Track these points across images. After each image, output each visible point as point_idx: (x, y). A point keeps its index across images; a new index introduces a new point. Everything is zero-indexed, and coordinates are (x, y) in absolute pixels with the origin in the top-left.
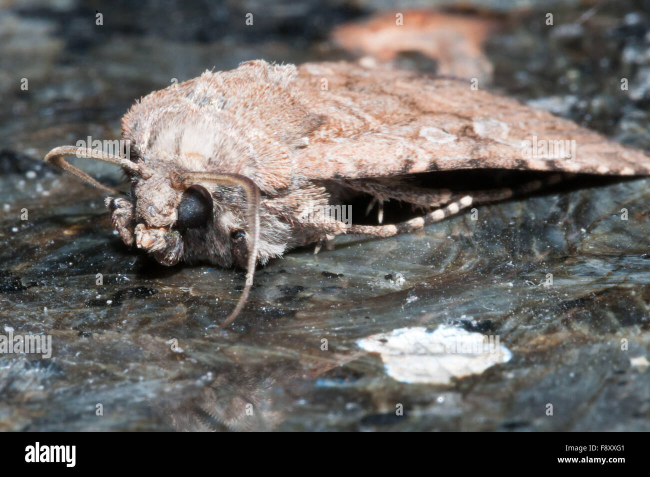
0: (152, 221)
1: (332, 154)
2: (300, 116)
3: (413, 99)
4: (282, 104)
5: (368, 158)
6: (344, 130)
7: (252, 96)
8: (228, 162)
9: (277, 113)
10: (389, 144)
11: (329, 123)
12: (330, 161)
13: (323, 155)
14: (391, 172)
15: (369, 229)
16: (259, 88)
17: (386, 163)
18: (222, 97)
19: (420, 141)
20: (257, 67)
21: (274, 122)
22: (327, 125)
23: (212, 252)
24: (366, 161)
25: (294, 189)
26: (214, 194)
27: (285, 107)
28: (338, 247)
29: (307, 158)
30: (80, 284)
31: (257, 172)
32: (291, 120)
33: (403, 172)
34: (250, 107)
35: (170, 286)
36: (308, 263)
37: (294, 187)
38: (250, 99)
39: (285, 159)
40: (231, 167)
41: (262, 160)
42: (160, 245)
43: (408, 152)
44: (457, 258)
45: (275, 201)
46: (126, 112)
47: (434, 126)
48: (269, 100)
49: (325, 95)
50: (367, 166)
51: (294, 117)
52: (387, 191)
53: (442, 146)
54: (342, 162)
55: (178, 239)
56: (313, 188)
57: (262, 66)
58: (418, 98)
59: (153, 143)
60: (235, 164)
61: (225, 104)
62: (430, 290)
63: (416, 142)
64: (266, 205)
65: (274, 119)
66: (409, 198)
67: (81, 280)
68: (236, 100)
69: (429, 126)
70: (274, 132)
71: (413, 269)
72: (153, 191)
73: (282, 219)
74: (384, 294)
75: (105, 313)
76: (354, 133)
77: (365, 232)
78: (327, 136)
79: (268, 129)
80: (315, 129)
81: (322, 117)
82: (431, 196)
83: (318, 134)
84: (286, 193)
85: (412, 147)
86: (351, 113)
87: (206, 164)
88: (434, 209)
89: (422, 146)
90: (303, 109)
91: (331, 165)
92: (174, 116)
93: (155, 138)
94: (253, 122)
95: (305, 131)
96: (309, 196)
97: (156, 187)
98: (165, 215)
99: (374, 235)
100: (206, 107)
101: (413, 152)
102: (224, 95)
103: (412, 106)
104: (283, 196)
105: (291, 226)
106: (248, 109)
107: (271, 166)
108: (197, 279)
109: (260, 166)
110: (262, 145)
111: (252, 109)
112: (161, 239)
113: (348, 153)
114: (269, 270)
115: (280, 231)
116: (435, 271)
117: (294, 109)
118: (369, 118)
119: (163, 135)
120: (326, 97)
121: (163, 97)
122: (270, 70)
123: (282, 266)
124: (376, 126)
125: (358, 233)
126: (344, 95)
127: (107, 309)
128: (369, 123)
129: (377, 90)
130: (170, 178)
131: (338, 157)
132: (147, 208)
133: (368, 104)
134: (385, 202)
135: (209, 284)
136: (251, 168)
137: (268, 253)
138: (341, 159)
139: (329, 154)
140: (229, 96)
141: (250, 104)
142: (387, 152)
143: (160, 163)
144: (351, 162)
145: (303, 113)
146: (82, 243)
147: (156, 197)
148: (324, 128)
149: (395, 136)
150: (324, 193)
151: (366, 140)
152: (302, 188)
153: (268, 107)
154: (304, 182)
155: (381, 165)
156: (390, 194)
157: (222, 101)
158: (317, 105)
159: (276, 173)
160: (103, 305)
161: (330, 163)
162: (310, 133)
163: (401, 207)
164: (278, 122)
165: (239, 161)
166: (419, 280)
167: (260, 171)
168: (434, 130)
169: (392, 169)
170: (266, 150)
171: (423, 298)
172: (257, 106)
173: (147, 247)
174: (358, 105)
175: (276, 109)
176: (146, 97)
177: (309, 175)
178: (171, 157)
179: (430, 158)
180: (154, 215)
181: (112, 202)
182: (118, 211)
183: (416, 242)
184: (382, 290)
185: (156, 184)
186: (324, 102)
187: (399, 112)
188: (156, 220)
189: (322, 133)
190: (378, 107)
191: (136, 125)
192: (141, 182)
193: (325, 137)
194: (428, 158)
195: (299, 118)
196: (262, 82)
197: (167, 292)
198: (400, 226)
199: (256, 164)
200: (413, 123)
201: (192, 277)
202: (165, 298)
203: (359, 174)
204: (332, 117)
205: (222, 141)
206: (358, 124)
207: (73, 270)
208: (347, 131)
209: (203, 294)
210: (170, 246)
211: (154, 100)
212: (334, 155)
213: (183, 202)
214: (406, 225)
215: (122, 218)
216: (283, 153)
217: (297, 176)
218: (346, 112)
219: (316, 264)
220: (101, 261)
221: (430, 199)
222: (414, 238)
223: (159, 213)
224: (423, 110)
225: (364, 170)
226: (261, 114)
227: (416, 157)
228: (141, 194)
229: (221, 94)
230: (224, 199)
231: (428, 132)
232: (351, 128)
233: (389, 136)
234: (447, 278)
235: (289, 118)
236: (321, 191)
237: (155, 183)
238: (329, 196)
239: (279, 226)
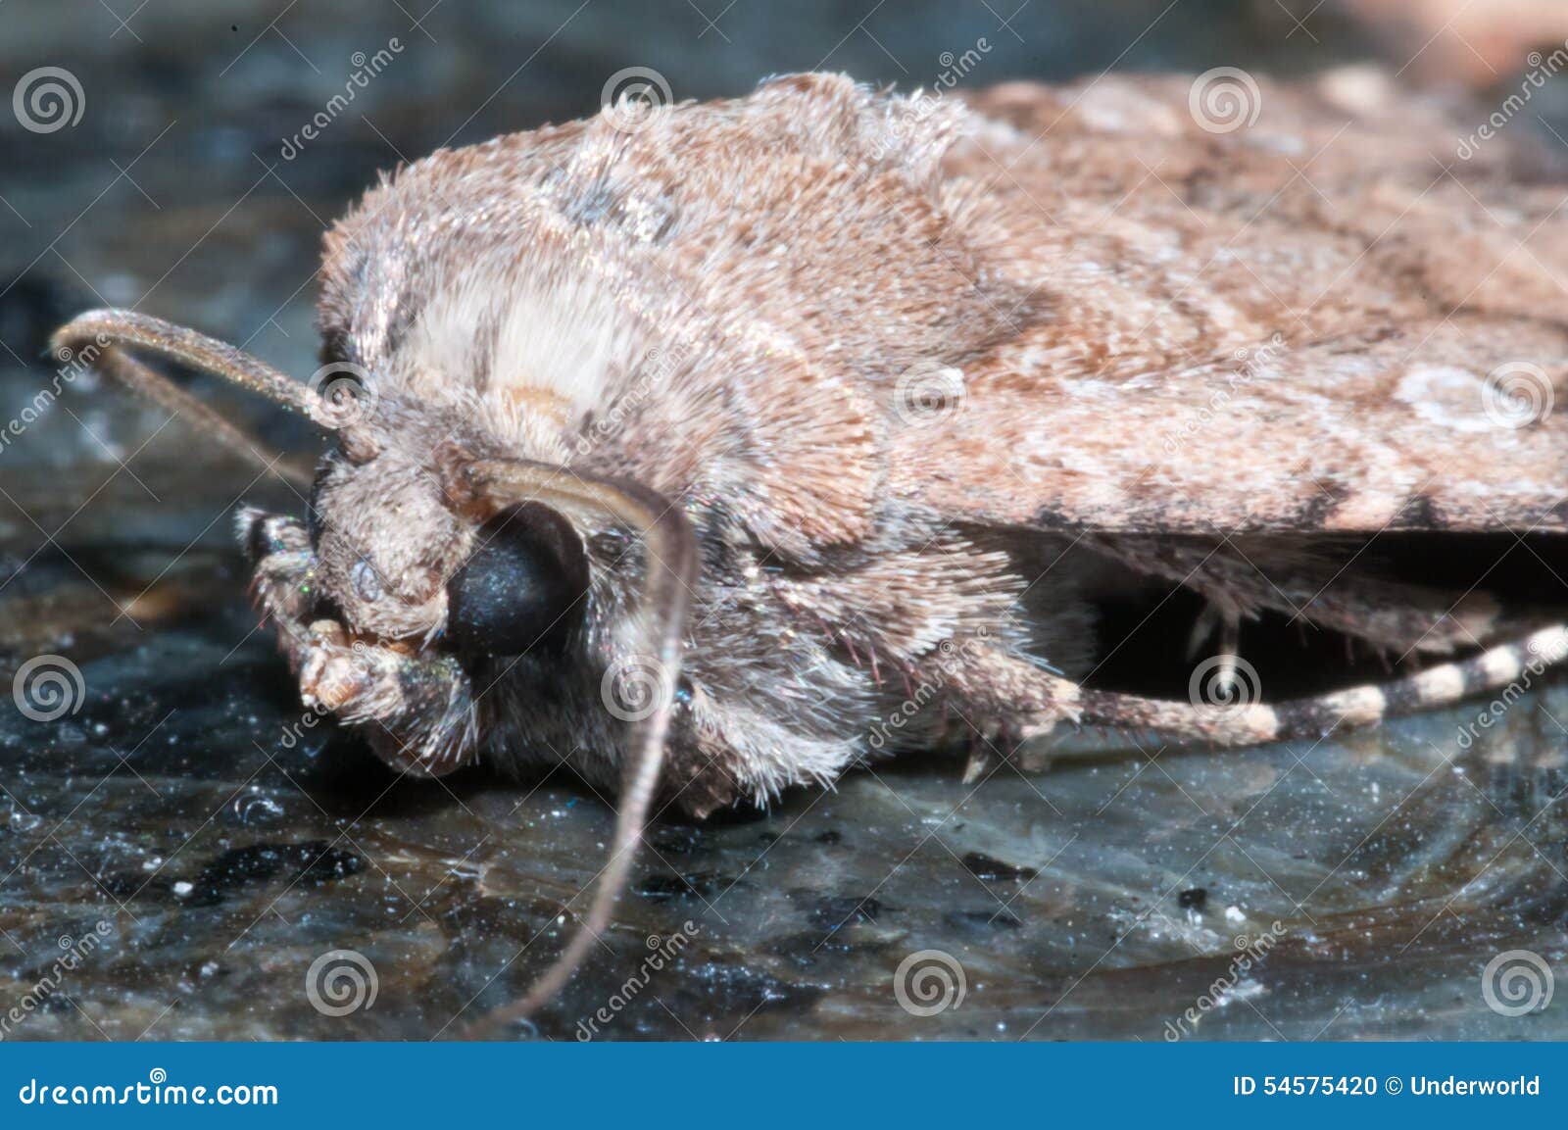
0: (364, 616)
1: (1047, 437)
2: (950, 291)
3: (1422, 254)
4: (886, 241)
5: (1178, 461)
6: (1114, 349)
7: (773, 206)
8: (652, 434)
9: (856, 275)
10: (1267, 419)
11: (1063, 322)
12: (1037, 461)
13: (1013, 437)
14: (1256, 522)
15: (1168, 713)
16: (808, 176)
17: (1242, 487)
18: (661, 200)
19: (1387, 416)
20: (819, 99)
21: (838, 306)
22: (1055, 328)
23: (583, 745)
24: (1168, 472)
25: (888, 551)
26: (592, 541)
27: (895, 250)
28: (1065, 764)
29: (949, 445)
30: (107, 808)
31: (754, 480)
32: (908, 304)
33: (1303, 526)
34: (756, 243)
35: (415, 849)
36: (927, 814)
37: (885, 542)
38: (765, 212)
39: (857, 441)
40: (661, 451)
41: (774, 439)
42: (385, 703)
43: (1334, 454)
44: (1461, 851)
45: (815, 588)
46: (340, 214)
47: (1460, 366)
48: (837, 223)
49: (1081, 216)
50: (1170, 492)
51: (922, 291)
52: (1250, 582)
53: (1469, 440)
54: (1079, 467)
55: (456, 686)
56: (959, 552)
57: (837, 98)
58: (1441, 250)
59: (403, 337)
60: (678, 443)
61: (671, 220)
62: (1322, 962)
63: (1373, 418)
64: (781, 599)
65: (840, 294)
66: (1337, 615)
67: (114, 793)
68: (714, 213)
69: (1442, 361)
70: (831, 342)
71: (1289, 878)
72: (373, 511)
73: (840, 651)
74: (1154, 958)
75: (155, 928)
76: (1150, 368)
77: (1153, 723)
78: (1045, 369)
79: (809, 328)
80: (1004, 338)
81: (1041, 299)
82: (1420, 614)
83: (1011, 359)
84: (851, 564)
85: (1351, 435)
86: (1160, 290)
87: (574, 434)
88: (1430, 660)
89: (1392, 434)
90: (973, 263)
91: (1034, 475)
92: (482, 249)
93: (411, 320)
94: (760, 298)
95: (960, 345)
96: (940, 581)
97: (384, 498)
98: (410, 601)
99: (1188, 735)
100: (597, 227)
101: (1354, 455)
102: (669, 191)
103: (1407, 280)
104: (842, 572)
105: (872, 678)
106: (750, 251)
107: (805, 462)
108: (524, 832)
109: (762, 459)
110: (781, 384)
111: (765, 252)
112: (388, 682)
113: (1106, 439)
114: (786, 827)
115: (831, 694)
116: (1362, 894)
117: (932, 261)
118: (1222, 313)
119: (439, 312)
120: (1083, 225)
121: (465, 173)
122: (869, 112)
123: (835, 817)
124: (1242, 344)
125: (1125, 724)
126: (1155, 221)
127: (168, 914)
128: (1221, 333)
129: (1295, 209)
130: (436, 469)
131: (1070, 449)
132: (349, 568)
133: (1234, 263)
134: (1245, 622)
135: (556, 857)
136: (735, 462)
137: (779, 768)
138: (1077, 459)
139: (1032, 438)
140: (692, 197)
141: (761, 232)
142: (1254, 447)
143: (411, 413)
144: (1113, 473)
145: (961, 278)
146: (168, 654)
147: (383, 533)
148: (1041, 337)
149: (1299, 388)
150: (1005, 571)
151: (1184, 398)
152: (915, 547)
153: (828, 250)
154: (926, 528)
155: (1220, 492)
156: (1265, 593)
157: (661, 210)
158: (1037, 251)
159: (817, 489)
160: (156, 899)
161: (1031, 469)
162: (979, 354)
163: (1305, 642)
164: (852, 306)
165: (690, 435)
166: (1294, 921)
167: (767, 476)
168: (1457, 380)
169: (1261, 511)
170: (792, 403)
171: (1282, 993)
172: (785, 241)
173: (336, 705)
174: (1193, 263)
175: (856, 258)
176: (412, 168)
177: (946, 507)
178: (454, 396)
179: (1413, 481)
180: (371, 594)
181: (258, 526)
182: (276, 561)
183: (1334, 778)
184: (1154, 946)
185: (388, 487)
186: (1068, 241)
187: (1350, 300)
188: (375, 613)
189: (1026, 359)
190: (1272, 274)
191: (360, 266)
192: (341, 471)
193: (1037, 372)
194: (1405, 479)
195: (939, 298)
196: (827, 156)
197: (398, 872)
198: (1292, 713)
199: (754, 451)
200: (1386, 346)
201: (505, 826)
202: (379, 895)
203: (1132, 517)
204: (1078, 301)
205: (638, 358)
206: (1174, 332)
207: (102, 752)
208: (1126, 355)
209: (521, 894)
210: (423, 708)
211: (435, 178)
212: (1055, 441)
213: (479, 560)
214: (1314, 711)
215: (289, 590)
216: (855, 421)
217: (902, 507)
218: (1141, 284)
219: (955, 820)
220: (209, 730)
221: (1415, 625)
222: (1337, 758)
223: (389, 591)
224: (1447, 298)
225: (1153, 506)
226: (796, 272)
227: (1362, 473)
228: (332, 514)
229: (657, 187)
230: (630, 560)
231: (1431, 385)
232: (1144, 346)
233: (1276, 389)
234: (1396, 923)
235: (899, 296)
236: (991, 564)
237: (384, 481)
238: (1024, 584)
239: (827, 676)
